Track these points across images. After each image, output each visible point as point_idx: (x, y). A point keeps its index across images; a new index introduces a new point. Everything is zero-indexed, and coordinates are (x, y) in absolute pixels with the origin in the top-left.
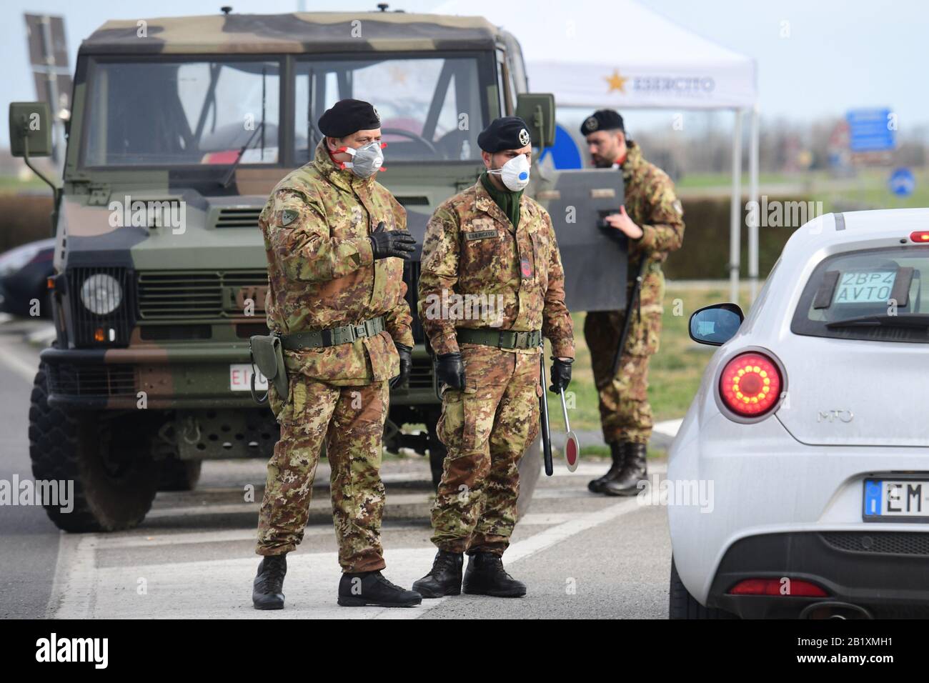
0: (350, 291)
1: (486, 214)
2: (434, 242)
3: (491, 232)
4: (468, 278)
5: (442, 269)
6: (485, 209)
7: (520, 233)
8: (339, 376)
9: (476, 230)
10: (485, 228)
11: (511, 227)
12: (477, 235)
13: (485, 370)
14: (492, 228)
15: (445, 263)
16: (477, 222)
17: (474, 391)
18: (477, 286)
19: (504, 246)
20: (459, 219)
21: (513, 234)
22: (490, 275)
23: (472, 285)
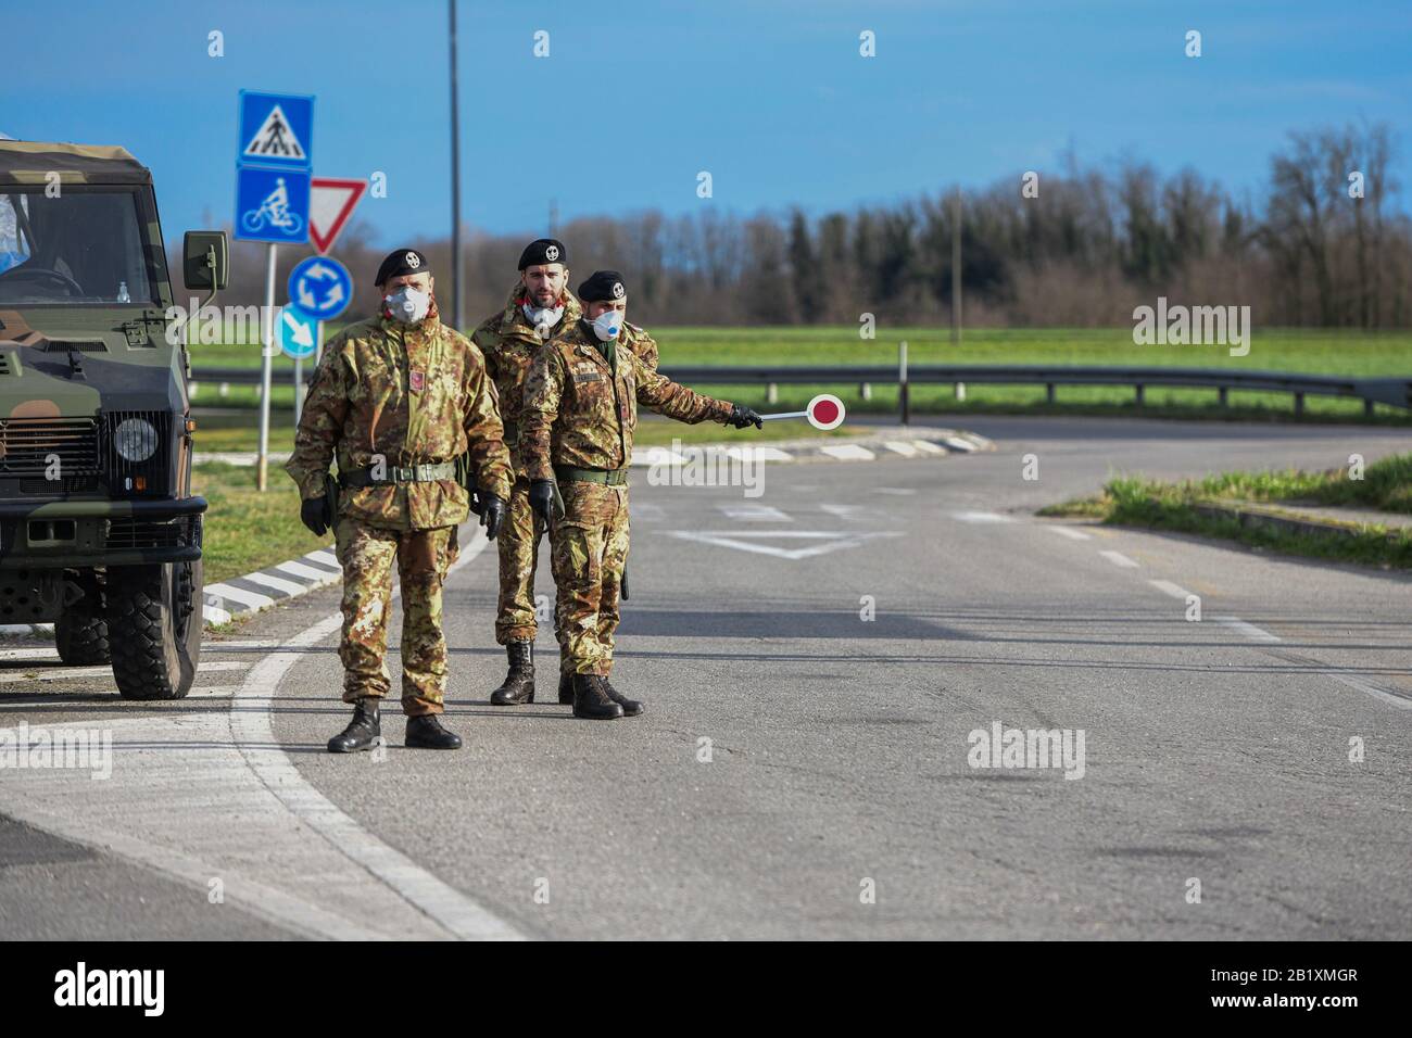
0: (386, 436)
1: (590, 358)
2: (539, 381)
3: (595, 375)
4: (576, 417)
5: (546, 406)
6: (589, 353)
7: (618, 378)
8: (375, 518)
9: (582, 373)
10: (589, 371)
11: (610, 370)
12: (585, 378)
13: (599, 507)
14: (595, 371)
15: (549, 401)
16: (582, 365)
17: (593, 527)
18: (583, 426)
19: (606, 388)
20: (565, 362)
21: (613, 378)
22: (596, 415)
23: (578, 424)
